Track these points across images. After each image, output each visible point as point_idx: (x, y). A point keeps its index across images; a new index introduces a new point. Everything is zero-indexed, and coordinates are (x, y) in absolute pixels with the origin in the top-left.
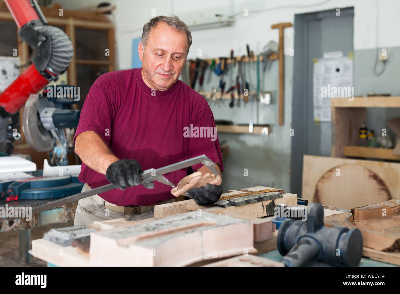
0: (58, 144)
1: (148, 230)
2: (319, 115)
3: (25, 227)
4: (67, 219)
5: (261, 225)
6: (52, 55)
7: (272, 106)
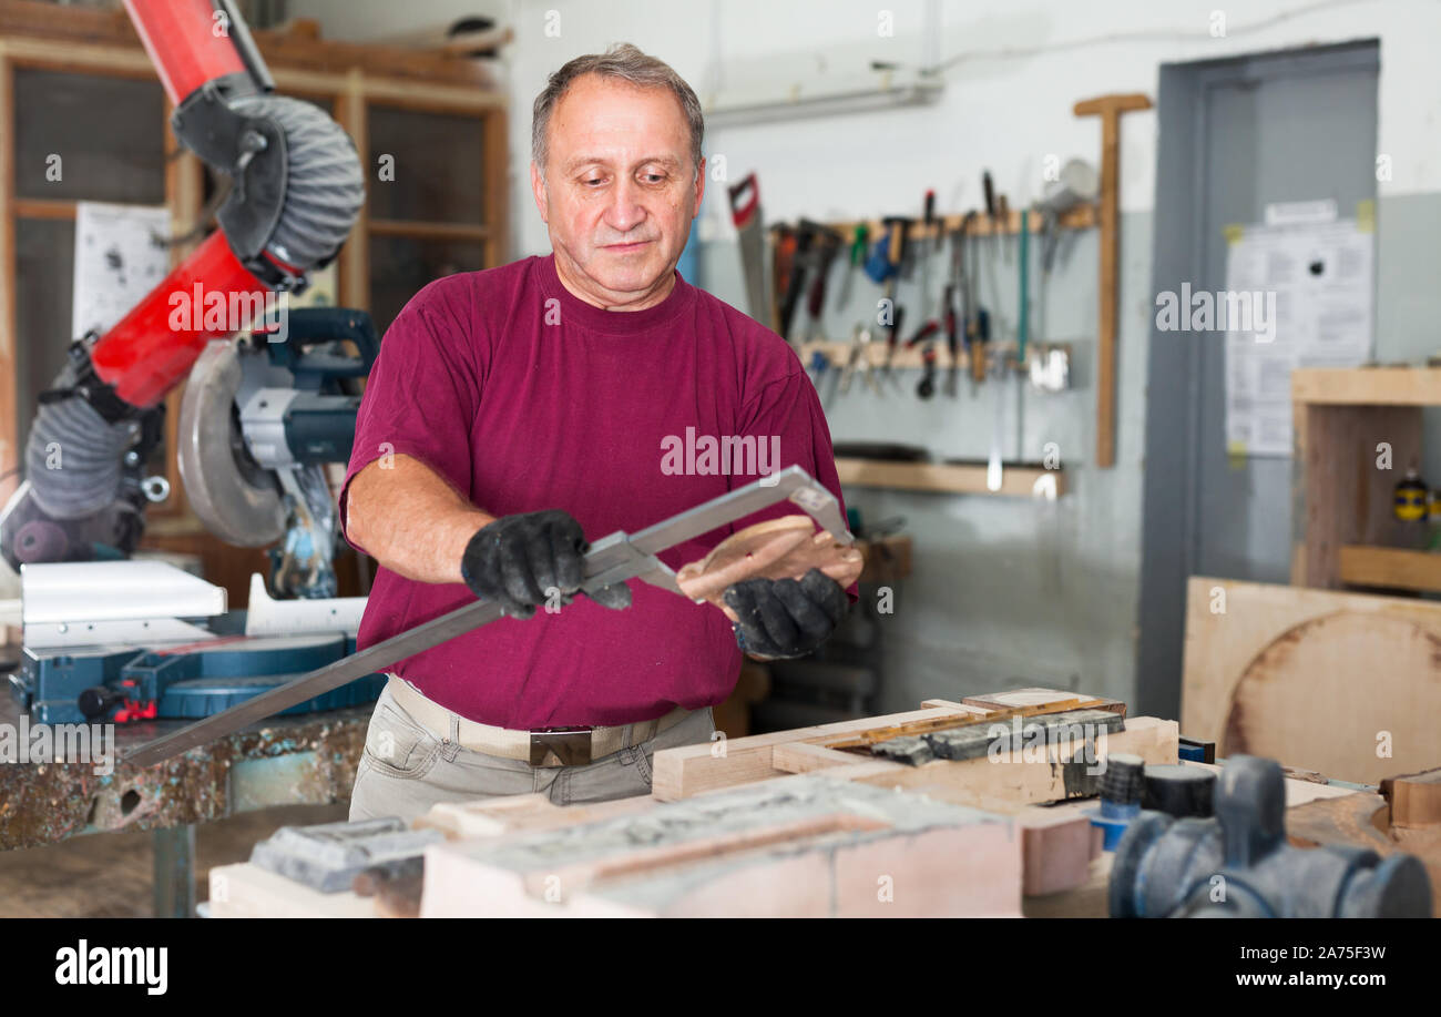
0: (300, 521)
1: (634, 840)
2: (1246, 432)
3: (180, 819)
4: (328, 792)
5: (1048, 833)
6: (287, 198)
7: (1072, 396)
